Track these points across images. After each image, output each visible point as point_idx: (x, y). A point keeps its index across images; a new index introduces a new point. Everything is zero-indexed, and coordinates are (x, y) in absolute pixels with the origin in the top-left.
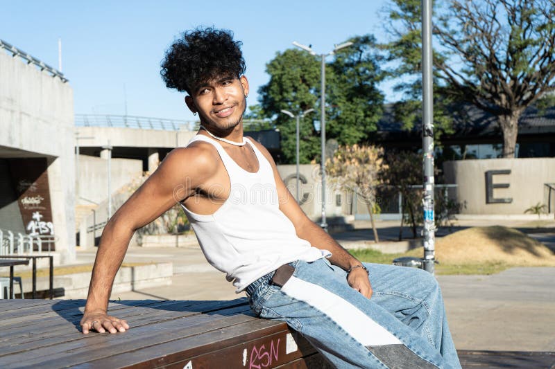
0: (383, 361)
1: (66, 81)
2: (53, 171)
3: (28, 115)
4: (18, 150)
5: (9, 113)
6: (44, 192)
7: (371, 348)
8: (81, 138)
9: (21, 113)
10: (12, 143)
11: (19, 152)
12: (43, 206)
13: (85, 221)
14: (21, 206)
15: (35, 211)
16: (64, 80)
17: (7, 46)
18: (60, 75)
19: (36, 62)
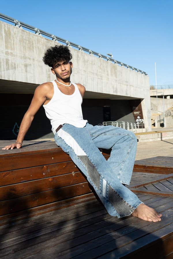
0: (82, 161)
1: (147, 75)
2: (143, 103)
3: (133, 86)
4: (130, 97)
5: (126, 86)
6: (140, 110)
7: (78, 156)
8: (158, 93)
9: (130, 86)
12: (141, 114)
13: (157, 119)
14: (134, 114)
15: (138, 116)
16: (146, 75)
17: (125, 65)
18: (145, 73)
19: (136, 69)
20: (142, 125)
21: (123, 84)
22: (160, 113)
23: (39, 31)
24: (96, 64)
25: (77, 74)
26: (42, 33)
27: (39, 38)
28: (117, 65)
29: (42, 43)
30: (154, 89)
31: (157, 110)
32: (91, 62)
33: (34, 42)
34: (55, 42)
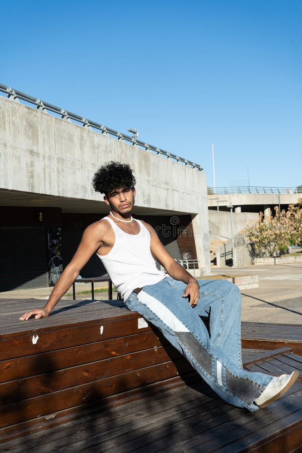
1: (202, 169)
2: (195, 222)
3: (178, 191)
4: (172, 211)
5: (166, 190)
8: (220, 201)
9: (173, 190)
10: (167, 208)
11: (172, 212)
13: (219, 250)
16: (200, 169)
17: (164, 153)
18: (198, 166)
19: (183, 160)
20: (194, 263)
21: (160, 188)
22: (225, 240)
23: (14, 92)
24: (113, 151)
25: (79, 169)
26: (20, 96)
27: (15, 105)
28: (150, 153)
29: (20, 114)
30: (211, 194)
31: (218, 233)
32: (104, 148)
33: (6, 114)
34: (42, 113)
